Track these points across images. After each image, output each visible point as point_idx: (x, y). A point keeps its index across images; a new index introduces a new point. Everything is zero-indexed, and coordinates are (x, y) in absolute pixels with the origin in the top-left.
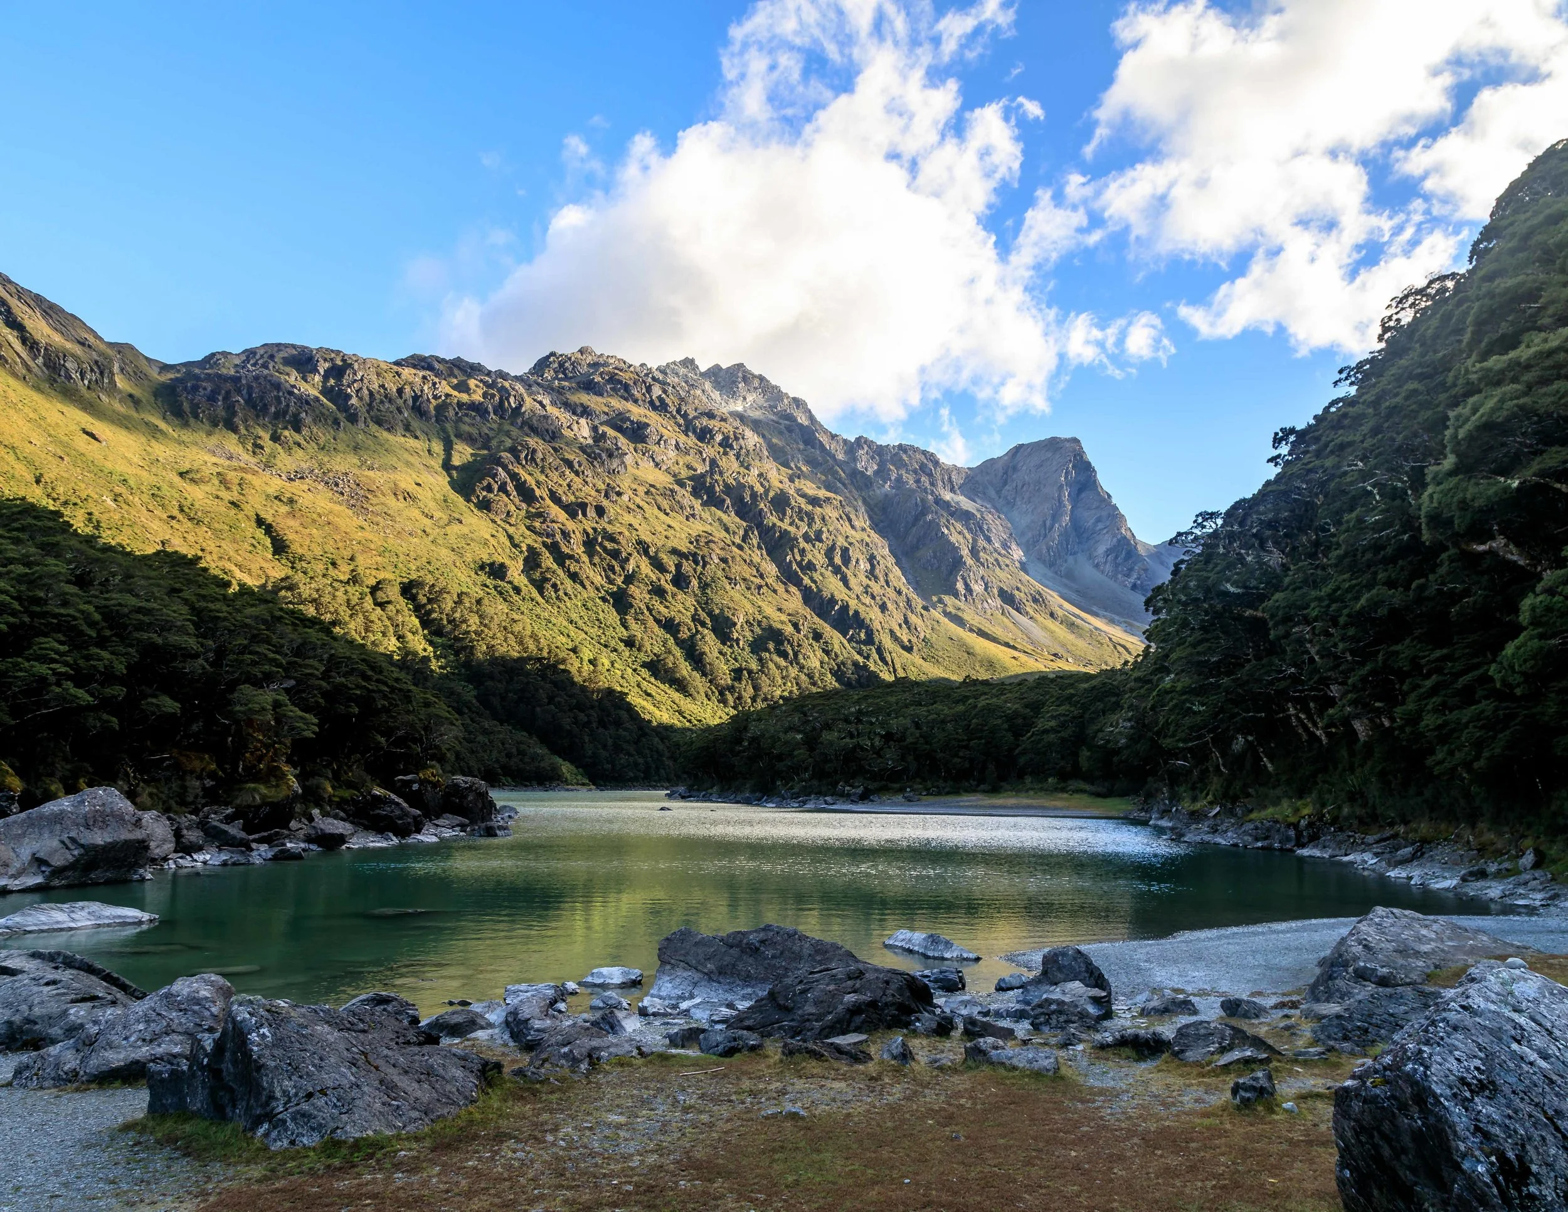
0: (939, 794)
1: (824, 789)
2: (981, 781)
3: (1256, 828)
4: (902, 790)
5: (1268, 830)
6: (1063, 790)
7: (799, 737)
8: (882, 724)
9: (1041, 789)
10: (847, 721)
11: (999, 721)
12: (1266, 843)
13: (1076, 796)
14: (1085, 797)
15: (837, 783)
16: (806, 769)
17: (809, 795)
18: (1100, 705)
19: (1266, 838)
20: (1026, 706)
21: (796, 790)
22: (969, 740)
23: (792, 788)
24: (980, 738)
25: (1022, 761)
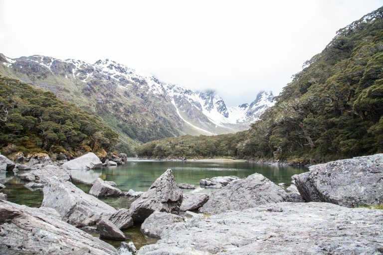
2: (209, 156)
6: (227, 158)
10: (180, 143)
15: (179, 157)
20: (218, 141)
21: (170, 158)
24: (209, 147)
25: (218, 152)
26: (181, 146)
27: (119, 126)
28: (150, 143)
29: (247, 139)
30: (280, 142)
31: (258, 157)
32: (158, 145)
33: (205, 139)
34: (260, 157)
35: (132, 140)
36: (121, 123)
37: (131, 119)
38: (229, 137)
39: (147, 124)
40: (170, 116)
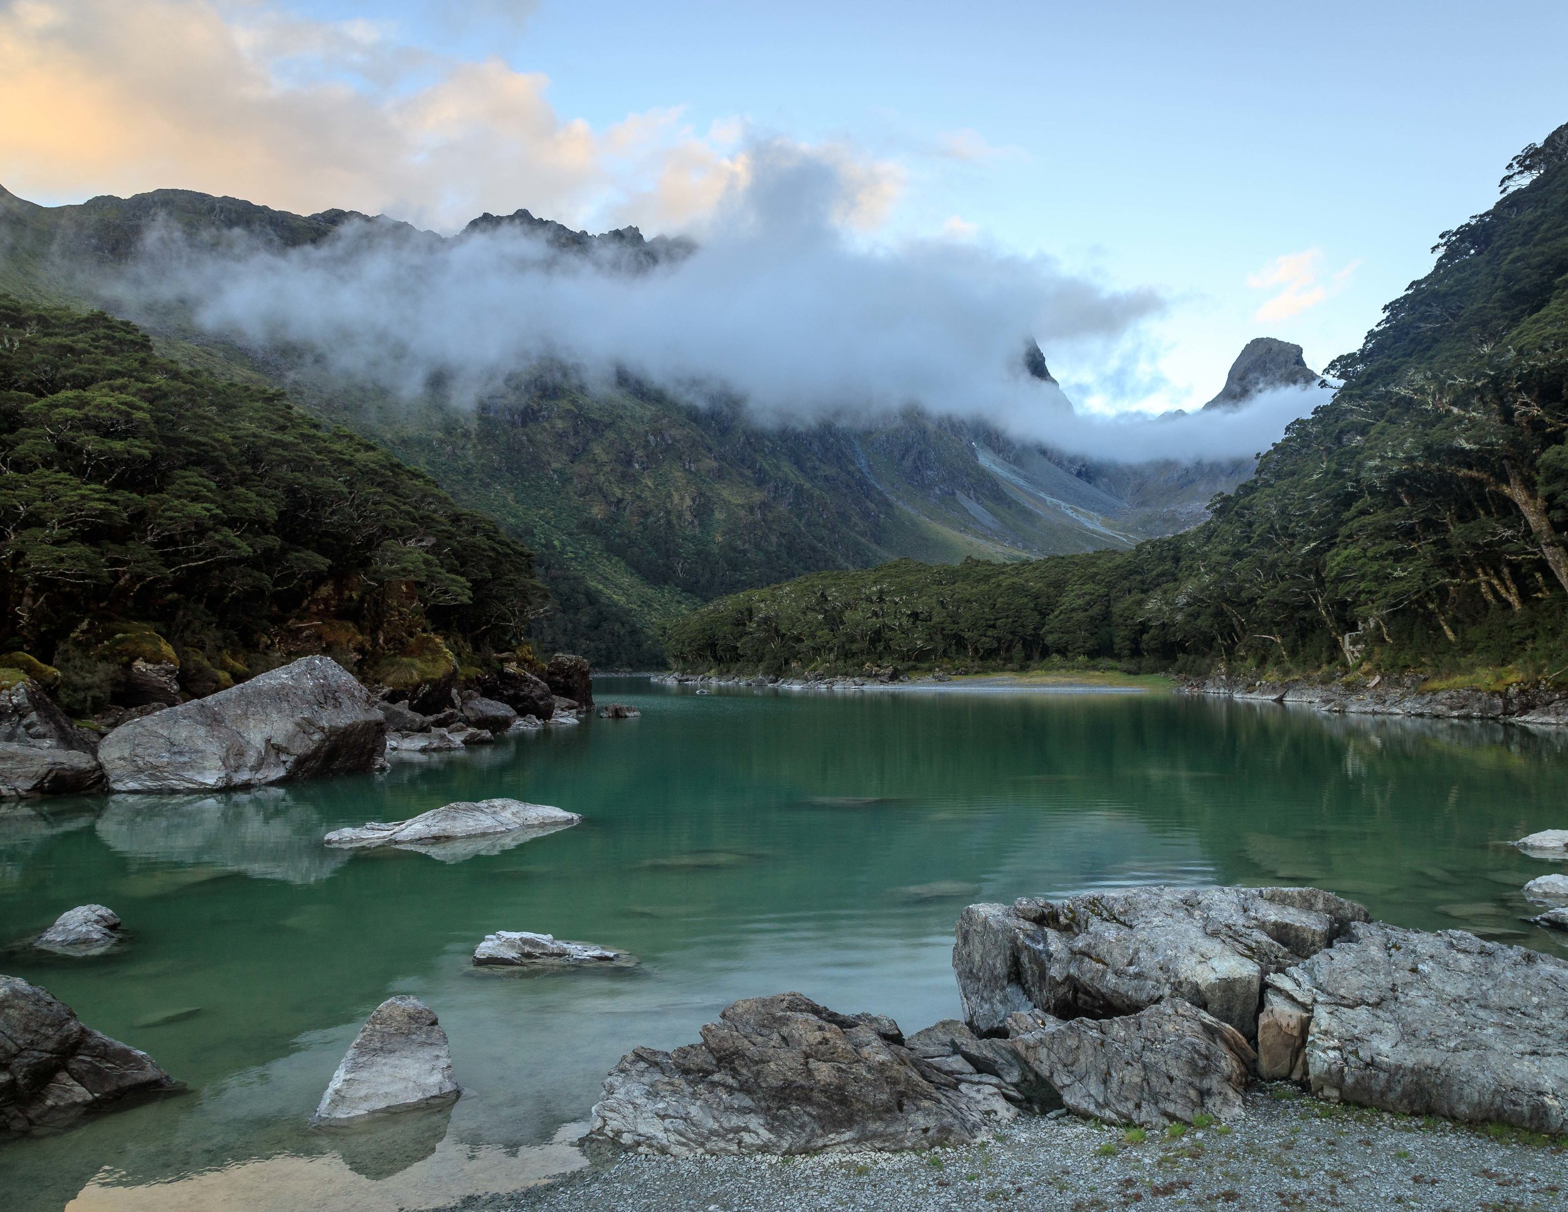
0: (966, 673)
1: (851, 670)
2: (1010, 659)
3: (1452, 697)
4: (930, 670)
5: (1466, 699)
6: (1095, 668)
7: (820, 617)
8: (906, 604)
9: (1073, 668)
10: (869, 600)
11: (1026, 600)
12: (1463, 712)
13: (1108, 673)
14: (1117, 674)
15: (863, 664)
16: (831, 650)
17: (835, 676)
18: (1126, 584)
19: (1462, 708)
20: (1049, 585)
21: (820, 671)
22: (996, 619)
23: (815, 670)
24: (1007, 617)
25: (1050, 639)
26: (875, 614)
27: (590, 527)
28: (728, 604)
29: (1192, 570)
30: (1393, 588)
31: (1250, 662)
32: (763, 610)
33: (986, 579)
34: (1262, 662)
35: (650, 592)
36: (597, 511)
37: (647, 494)
38: (1104, 564)
39: (719, 515)
40: (826, 479)
